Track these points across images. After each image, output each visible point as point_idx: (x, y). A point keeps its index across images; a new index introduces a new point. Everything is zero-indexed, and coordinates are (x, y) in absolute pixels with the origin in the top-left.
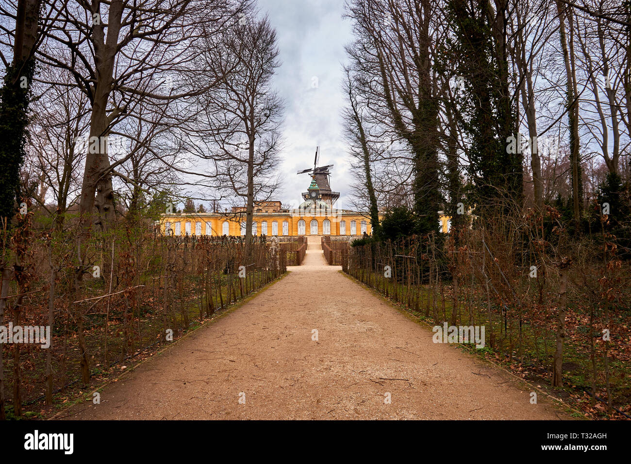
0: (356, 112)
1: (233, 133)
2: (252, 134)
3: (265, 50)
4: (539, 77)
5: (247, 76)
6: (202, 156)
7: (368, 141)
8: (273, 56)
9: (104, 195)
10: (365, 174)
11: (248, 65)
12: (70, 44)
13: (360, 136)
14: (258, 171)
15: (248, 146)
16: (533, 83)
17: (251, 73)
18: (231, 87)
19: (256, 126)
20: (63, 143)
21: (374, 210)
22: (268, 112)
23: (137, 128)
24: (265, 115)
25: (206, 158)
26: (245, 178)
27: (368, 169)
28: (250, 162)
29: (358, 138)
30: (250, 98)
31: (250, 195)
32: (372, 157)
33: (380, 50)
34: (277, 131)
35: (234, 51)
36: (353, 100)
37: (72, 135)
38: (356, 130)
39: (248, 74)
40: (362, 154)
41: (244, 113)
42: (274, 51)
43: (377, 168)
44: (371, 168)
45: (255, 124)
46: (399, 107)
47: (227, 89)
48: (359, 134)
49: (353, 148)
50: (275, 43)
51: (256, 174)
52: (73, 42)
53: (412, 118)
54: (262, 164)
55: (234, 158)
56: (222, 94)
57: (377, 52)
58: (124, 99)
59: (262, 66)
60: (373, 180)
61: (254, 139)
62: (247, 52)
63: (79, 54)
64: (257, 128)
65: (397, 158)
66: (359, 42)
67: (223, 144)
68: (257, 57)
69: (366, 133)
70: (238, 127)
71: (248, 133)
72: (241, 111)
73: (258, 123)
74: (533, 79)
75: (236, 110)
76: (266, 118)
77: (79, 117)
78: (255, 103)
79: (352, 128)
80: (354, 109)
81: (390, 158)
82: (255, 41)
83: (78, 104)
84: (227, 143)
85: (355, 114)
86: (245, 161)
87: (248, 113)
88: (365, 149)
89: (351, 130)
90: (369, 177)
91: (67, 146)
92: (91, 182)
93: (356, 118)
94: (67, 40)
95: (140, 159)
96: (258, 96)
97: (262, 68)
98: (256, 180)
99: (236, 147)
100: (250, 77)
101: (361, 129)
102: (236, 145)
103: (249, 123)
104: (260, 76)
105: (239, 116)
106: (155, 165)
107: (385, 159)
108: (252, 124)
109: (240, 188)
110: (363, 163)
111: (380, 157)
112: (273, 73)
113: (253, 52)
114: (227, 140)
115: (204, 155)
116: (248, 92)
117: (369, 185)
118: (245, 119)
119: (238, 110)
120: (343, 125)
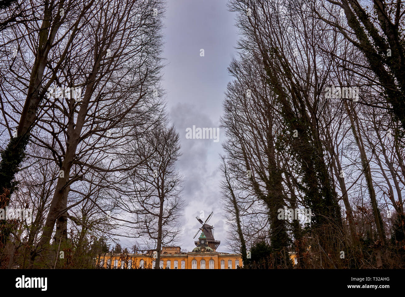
0: (229, 184)
1: (150, 196)
2: (162, 197)
3: (171, 146)
4: (343, 157)
5: (160, 161)
6: (129, 211)
7: (238, 202)
8: (177, 149)
9: (60, 231)
10: (236, 224)
11: (162, 155)
12: (53, 133)
13: (233, 199)
14: (165, 222)
15: (159, 205)
16: (340, 161)
17: (163, 159)
18: (150, 167)
19: (165, 193)
20: (39, 198)
21: (243, 249)
22: (173, 184)
23: (88, 192)
24: (171, 186)
25: (131, 212)
26: (156, 227)
27: (238, 221)
28: (160, 216)
29: (231, 200)
30: (162, 174)
31: (160, 238)
33: (243, 145)
34: (179, 196)
35: (153, 145)
36: (227, 176)
37: (45, 193)
38: (230, 195)
39: (161, 160)
40: (234, 211)
41: (158, 184)
42: (178, 147)
43: (245, 221)
44: (241, 220)
45: (165, 191)
47: (147, 169)
48: (232, 198)
49: (228, 207)
50: (178, 141)
51: (164, 224)
52: (55, 132)
53: (266, 186)
54: (168, 217)
55: (149, 213)
56: (143, 171)
57: (242, 146)
58: (81, 170)
59: (170, 155)
60: (242, 228)
61: (164, 201)
62: (160, 146)
63: (58, 140)
64: (166, 194)
65: (257, 213)
66: (230, 141)
67: (143, 203)
68: (167, 149)
69: (237, 198)
70: (153, 192)
71: (159, 197)
72: (156, 183)
73: (166, 191)
74: (340, 159)
75: (152, 182)
76: (171, 188)
77: (52, 182)
78: (165, 178)
79: (227, 194)
80: (228, 182)
81: (253, 214)
82: (166, 140)
83: (52, 174)
84: (146, 203)
85: (229, 185)
86: (157, 215)
87: (160, 184)
88: (236, 207)
89: (227, 196)
90: (239, 226)
91: (41, 201)
92: (53, 218)
93: (230, 188)
94: (52, 130)
95: (88, 212)
96: (167, 173)
97: (170, 157)
98: (164, 227)
100: (162, 161)
101: (233, 195)
102: (152, 205)
103: (160, 190)
104: (168, 162)
105: (154, 186)
106: (98, 216)
107: (250, 214)
108: (163, 191)
109: (153, 233)
110: (235, 217)
111: (246, 213)
112: (176, 160)
113: (164, 146)
114: (145, 201)
115: (130, 210)
116: (161, 172)
117: (240, 232)
118: (158, 188)
119: (153, 182)
120: (221, 192)
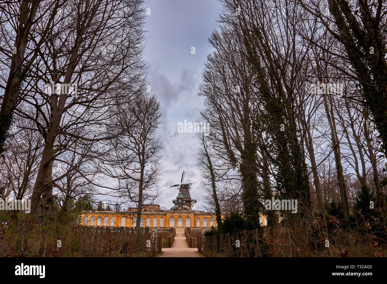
0: (206, 151)
1: (131, 162)
2: (143, 164)
3: (152, 114)
5: (141, 128)
6: (111, 176)
7: (214, 169)
8: (157, 118)
9: (46, 198)
10: (212, 189)
11: (142, 122)
12: (37, 106)
13: (209, 166)
14: (146, 186)
15: (140, 171)
16: (311, 133)
17: (144, 127)
18: (132, 135)
19: (146, 159)
20: (25, 163)
21: (218, 213)
22: (153, 150)
23: (72, 156)
24: (151, 152)
25: (114, 177)
26: (137, 190)
27: (214, 186)
28: (141, 181)
29: (208, 167)
30: (143, 142)
31: (140, 201)
32: (217, 179)
33: (221, 115)
34: (159, 162)
35: (135, 113)
36: (205, 144)
37: (31, 159)
38: (207, 162)
39: (142, 128)
40: (211, 177)
41: (139, 150)
42: (158, 115)
43: (220, 185)
44: (216, 185)
45: (145, 157)
46: (232, 148)
47: (129, 136)
48: (209, 165)
49: (205, 173)
50: (159, 110)
51: (144, 189)
52: (39, 104)
53: (240, 155)
54: (148, 182)
55: (131, 178)
56: (126, 139)
57: (219, 116)
58: (65, 139)
59: (151, 123)
60: (217, 193)
61: (144, 166)
62: (142, 115)
63: (41, 112)
65: (232, 179)
66: (208, 110)
67: (125, 169)
68: (148, 118)
69: (213, 164)
70: (135, 159)
71: (140, 163)
72: (137, 149)
73: (147, 157)
74: (311, 131)
75: (134, 148)
76: (152, 154)
77: (37, 148)
78: (145, 145)
79: (204, 161)
80: (205, 149)
81: (228, 179)
82: (147, 108)
83: (37, 140)
84: (127, 169)
85: (206, 152)
86: (138, 180)
87: (141, 151)
88: (212, 173)
89: (204, 162)
90: (215, 191)
91: (27, 165)
92: (39, 191)
93: (207, 155)
94: (35, 103)
95: (72, 176)
96: (148, 141)
97: (150, 124)
98: (144, 191)
99: (133, 171)
100: (143, 129)
101: (209, 161)
102: (133, 170)
103: (141, 157)
104: (149, 129)
105: (135, 152)
106: (81, 180)
107: (225, 179)
108: (143, 157)
109: (134, 197)
110: (211, 183)
111: (221, 179)
112: (157, 127)
113: (146, 114)
114: (127, 167)
115: (112, 176)
116: (142, 138)
117: (215, 196)
118: (139, 154)
120: (199, 159)
